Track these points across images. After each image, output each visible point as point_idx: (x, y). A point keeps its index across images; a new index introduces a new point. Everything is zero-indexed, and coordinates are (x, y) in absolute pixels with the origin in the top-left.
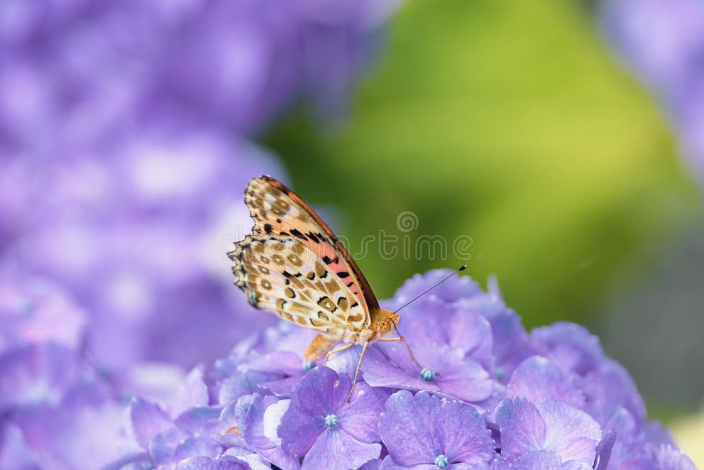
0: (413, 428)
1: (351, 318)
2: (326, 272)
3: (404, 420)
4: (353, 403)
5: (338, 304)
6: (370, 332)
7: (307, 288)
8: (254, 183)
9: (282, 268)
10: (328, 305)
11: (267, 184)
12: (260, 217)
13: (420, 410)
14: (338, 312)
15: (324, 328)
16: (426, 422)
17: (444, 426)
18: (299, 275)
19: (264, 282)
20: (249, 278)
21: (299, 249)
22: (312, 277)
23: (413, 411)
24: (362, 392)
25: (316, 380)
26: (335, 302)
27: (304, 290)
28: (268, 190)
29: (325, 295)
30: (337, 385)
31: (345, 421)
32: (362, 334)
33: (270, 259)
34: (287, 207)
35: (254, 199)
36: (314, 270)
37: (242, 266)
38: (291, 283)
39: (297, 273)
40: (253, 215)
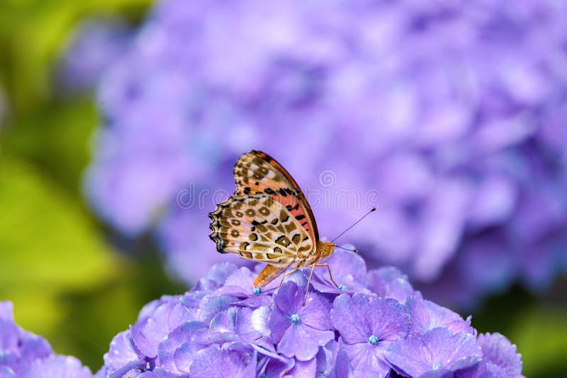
0: (351, 319)
1: (301, 249)
2: (288, 217)
3: (345, 314)
4: (306, 306)
5: (293, 240)
6: (315, 257)
7: (269, 231)
8: (245, 157)
9: (252, 219)
10: (284, 242)
11: (254, 157)
12: (243, 183)
13: (354, 307)
14: (291, 246)
15: (277, 260)
16: (359, 315)
17: (372, 317)
18: (266, 222)
19: (233, 231)
20: (222, 230)
21: (269, 202)
22: (275, 222)
23: (350, 308)
24: (311, 299)
25: (286, 291)
26: (290, 239)
27: (266, 233)
28: (254, 161)
29: (283, 234)
30: (296, 294)
31: (304, 318)
32: (307, 260)
33: (244, 213)
34: (266, 172)
35: (241, 170)
36: (278, 216)
37: (218, 222)
38: (256, 230)
39: (264, 220)
40: (238, 181)
